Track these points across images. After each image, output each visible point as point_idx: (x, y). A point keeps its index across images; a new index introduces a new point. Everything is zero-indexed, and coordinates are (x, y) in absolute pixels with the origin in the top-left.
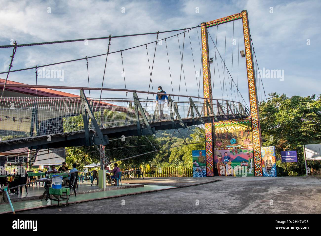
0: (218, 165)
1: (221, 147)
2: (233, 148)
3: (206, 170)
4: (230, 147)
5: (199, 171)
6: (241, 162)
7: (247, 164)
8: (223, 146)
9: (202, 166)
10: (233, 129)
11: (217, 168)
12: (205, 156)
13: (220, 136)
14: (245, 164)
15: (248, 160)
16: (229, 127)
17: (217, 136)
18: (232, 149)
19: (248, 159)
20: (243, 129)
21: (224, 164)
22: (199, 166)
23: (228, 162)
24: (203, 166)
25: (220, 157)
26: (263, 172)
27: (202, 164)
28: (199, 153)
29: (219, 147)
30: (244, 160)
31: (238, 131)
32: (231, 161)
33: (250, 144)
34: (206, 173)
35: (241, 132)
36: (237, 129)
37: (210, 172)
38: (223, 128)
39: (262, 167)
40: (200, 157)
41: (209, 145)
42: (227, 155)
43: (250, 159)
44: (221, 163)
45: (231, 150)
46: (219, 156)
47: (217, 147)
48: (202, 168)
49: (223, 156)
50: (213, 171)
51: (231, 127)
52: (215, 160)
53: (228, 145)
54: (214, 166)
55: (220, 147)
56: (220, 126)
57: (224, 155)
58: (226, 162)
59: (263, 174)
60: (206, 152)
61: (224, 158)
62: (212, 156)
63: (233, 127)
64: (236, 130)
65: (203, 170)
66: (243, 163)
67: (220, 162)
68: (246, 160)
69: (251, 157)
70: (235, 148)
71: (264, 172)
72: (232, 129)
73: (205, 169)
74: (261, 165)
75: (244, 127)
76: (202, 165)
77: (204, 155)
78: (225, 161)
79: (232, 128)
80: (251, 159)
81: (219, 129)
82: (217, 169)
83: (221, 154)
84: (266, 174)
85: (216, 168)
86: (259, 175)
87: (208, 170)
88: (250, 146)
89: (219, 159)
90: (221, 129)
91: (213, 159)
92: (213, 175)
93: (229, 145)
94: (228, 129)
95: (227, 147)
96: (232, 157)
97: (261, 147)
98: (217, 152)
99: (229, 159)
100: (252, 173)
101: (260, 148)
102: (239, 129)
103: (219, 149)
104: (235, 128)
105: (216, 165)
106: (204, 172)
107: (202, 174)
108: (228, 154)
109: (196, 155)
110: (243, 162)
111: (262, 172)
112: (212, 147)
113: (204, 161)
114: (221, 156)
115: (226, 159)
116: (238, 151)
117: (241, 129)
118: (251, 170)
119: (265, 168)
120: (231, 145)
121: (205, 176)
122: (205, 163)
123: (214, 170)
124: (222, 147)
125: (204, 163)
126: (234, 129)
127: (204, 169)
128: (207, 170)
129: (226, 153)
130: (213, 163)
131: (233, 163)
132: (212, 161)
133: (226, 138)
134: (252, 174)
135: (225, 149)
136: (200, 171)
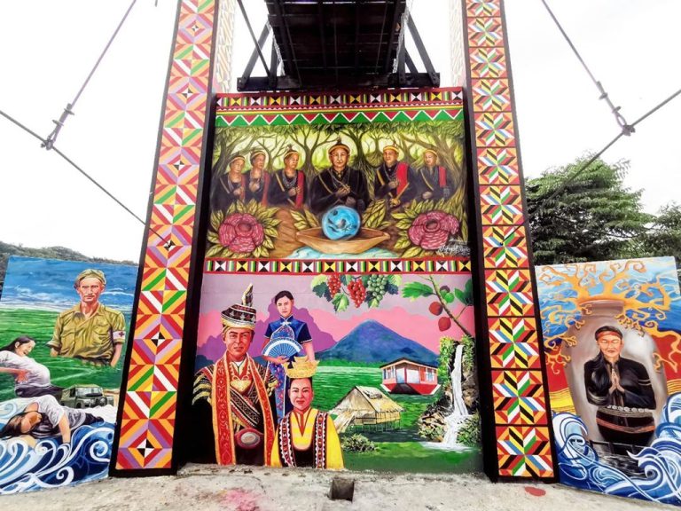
0: (221, 377)
1: (257, 254)
2: (333, 267)
3: (121, 414)
4: (314, 256)
5: (46, 429)
6: (381, 359)
7: (431, 378)
8: (269, 250)
9: (84, 390)
10: (347, 151)
11: (213, 401)
12: (129, 308)
13: (255, 186)
14: (413, 377)
15: (437, 350)
16: (323, 135)
17: (236, 186)
18: (330, 271)
19: (439, 343)
20: (412, 152)
21: (262, 373)
22: (56, 391)
23: (292, 359)
24: (97, 389)
25: (241, 325)
26: (556, 451)
27: (90, 371)
28: (77, 286)
29: (241, 256)
30: (407, 350)
31: (376, 162)
32: (317, 356)
33: (454, 249)
34: (115, 447)
35: (393, 168)
36: (373, 149)
37: (144, 436)
38: (281, 138)
39: (547, 406)
40: (80, 315)
41: (169, 237)
42: (293, 308)
43: (449, 344)
44: (239, 366)
45: (325, 278)
46: (237, 317)
47: (226, 254)
48: (79, 406)
49: (263, 315)
50: (170, 430)
51: (334, 136)
52: (202, 340)
53: (303, 246)
54: (185, 386)
55: (251, 253)
56: (265, 130)
57: (272, 309)
58: (278, 361)
59: (555, 465)
60: (140, 277)
61: (269, 333)
62: (183, 312)
63: (347, 141)
64: (361, 157)
65: (91, 420)
66: (401, 372)
67: (238, 359)
68: (424, 350)
69: (454, 332)
70: (348, 267)
71: (570, 452)
72: (340, 151)
73: (108, 413)
74: (541, 389)
75: (417, 146)
76: (86, 381)
77: (120, 300)
78: (275, 352)
79: (339, 143)
80: (457, 343)
81: (255, 144)
82: (209, 407)
83: (249, 300)
84: (591, 468)
85: (204, 400)
86: (528, 468)
87: (133, 416)
88: (448, 258)
89: (235, 334)
90: (270, 143)
91: (190, 334)
92: (164, 458)
93: (315, 246)
94: (315, 146)
95: (293, 256)
96: (323, 328)
97: (538, 269)
98: (225, 289)
99: (303, 335)
100: (460, 448)
101: (527, 273)
102: (381, 149)
103: (239, 266)
104: (359, 147)
105: (207, 380)
106: (89, 443)
107: (68, 456)
108: (298, 305)
109: (44, 296)
110: (405, 365)
111: (548, 446)
112: (187, 250)
113: (114, 344)
114: (248, 318)
115: (284, 335)
116: (369, 289)
117: (396, 154)
118: (457, 428)
119: (577, 418)
120: (324, 246)
121: (97, 468)
122: (114, 363)
123: (177, 424)
124: (265, 253)
125: (104, 361)
126: (354, 151)
127: (96, 412)
128: (124, 422)
129: (285, 299)
130: (178, 361)
131: (327, 369)
132: (177, 344)
133: (294, 198)
134: (466, 455)
135: (282, 267)
136: (57, 429)
